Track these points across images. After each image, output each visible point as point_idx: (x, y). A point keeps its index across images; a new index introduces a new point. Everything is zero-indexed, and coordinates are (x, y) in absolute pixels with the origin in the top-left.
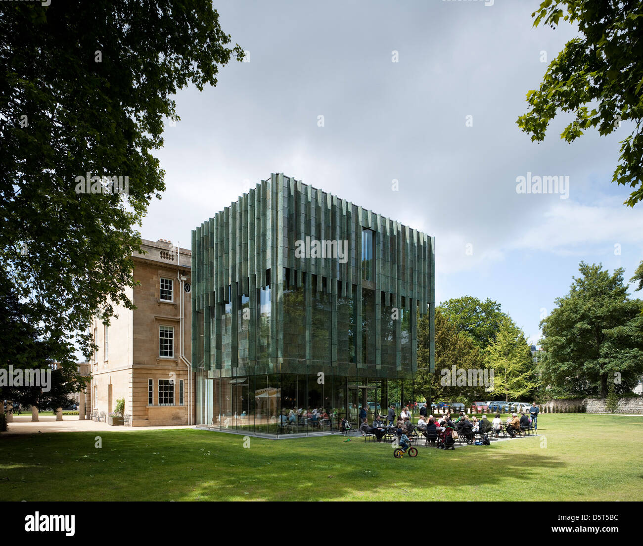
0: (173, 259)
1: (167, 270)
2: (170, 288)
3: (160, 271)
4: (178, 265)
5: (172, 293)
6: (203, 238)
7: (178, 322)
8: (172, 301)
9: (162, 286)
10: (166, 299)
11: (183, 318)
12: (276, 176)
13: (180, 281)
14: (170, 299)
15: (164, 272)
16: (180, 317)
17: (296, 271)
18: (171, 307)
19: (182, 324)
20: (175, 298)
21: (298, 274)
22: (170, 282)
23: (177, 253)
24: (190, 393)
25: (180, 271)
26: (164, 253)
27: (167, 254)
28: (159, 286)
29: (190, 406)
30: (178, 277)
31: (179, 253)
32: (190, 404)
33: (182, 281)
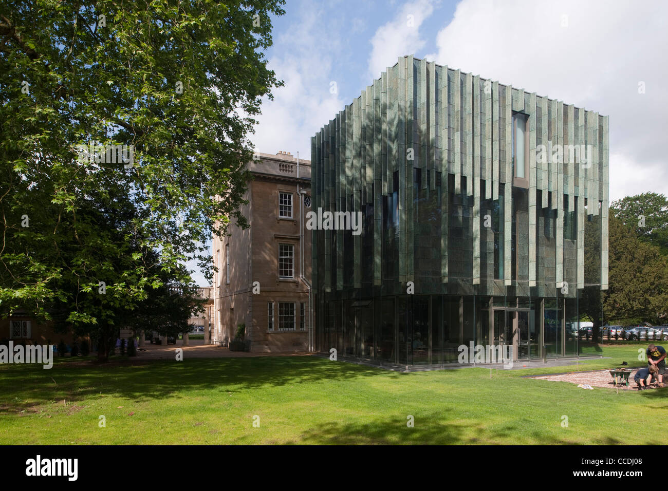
0: (292, 171)
1: (286, 184)
2: (290, 203)
3: (279, 186)
4: (298, 177)
5: (292, 209)
6: (323, 144)
7: (298, 240)
8: (292, 217)
9: (281, 202)
10: (285, 215)
11: (303, 235)
12: (404, 59)
13: (300, 194)
14: (290, 215)
15: (283, 186)
16: (301, 234)
17: (428, 171)
18: (291, 223)
19: (302, 241)
20: (295, 214)
21: (431, 175)
22: (290, 198)
23: (297, 164)
24: (311, 316)
25: (299, 183)
26: (283, 165)
27: (286, 166)
28: (278, 202)
29: (311, 331)
30: (298, 191)
31: (298, 164)
32: (311, 329)
33: (302, 194)
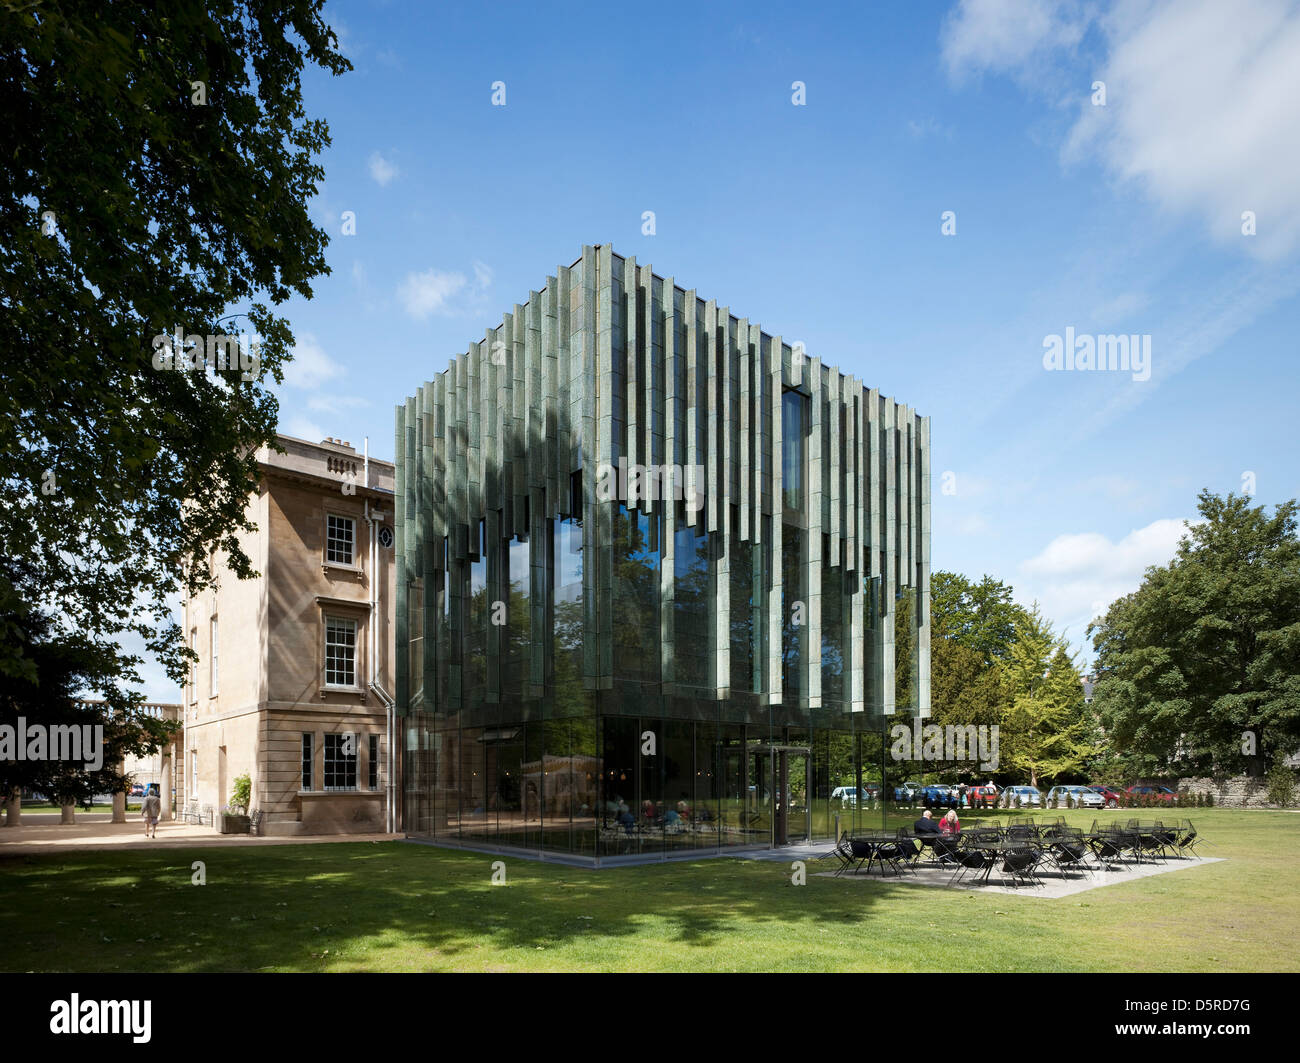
1: (341, 499)
2: (349, 536)
3: (325, 499)
4: (366, 487)
5: (354, 548)
6: (421, 419)
7: (366, 610)
8: (353, 565)
9: (332, 533)
10: (340, 560)
11: (376, 601)
12: (594, 250)
13: (370, 521)
14: (349, 561)
15: (336, 502)
16: (371, 600)
18: (351, 577)
19: (374, 615)
20: (359, 559)
22: (349, 524)
23: (363, 460)
24: (391, 763)
25: (369, 499)
26: (336, 461)
27: (342, 462)
28: (325, 532)
29: (391, 791)
30: (366, 514)
31: (366, 461)
32: (391, 787)
33: (374, 521)
